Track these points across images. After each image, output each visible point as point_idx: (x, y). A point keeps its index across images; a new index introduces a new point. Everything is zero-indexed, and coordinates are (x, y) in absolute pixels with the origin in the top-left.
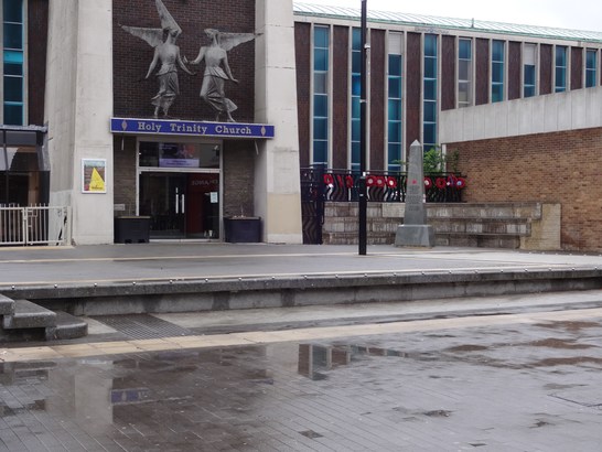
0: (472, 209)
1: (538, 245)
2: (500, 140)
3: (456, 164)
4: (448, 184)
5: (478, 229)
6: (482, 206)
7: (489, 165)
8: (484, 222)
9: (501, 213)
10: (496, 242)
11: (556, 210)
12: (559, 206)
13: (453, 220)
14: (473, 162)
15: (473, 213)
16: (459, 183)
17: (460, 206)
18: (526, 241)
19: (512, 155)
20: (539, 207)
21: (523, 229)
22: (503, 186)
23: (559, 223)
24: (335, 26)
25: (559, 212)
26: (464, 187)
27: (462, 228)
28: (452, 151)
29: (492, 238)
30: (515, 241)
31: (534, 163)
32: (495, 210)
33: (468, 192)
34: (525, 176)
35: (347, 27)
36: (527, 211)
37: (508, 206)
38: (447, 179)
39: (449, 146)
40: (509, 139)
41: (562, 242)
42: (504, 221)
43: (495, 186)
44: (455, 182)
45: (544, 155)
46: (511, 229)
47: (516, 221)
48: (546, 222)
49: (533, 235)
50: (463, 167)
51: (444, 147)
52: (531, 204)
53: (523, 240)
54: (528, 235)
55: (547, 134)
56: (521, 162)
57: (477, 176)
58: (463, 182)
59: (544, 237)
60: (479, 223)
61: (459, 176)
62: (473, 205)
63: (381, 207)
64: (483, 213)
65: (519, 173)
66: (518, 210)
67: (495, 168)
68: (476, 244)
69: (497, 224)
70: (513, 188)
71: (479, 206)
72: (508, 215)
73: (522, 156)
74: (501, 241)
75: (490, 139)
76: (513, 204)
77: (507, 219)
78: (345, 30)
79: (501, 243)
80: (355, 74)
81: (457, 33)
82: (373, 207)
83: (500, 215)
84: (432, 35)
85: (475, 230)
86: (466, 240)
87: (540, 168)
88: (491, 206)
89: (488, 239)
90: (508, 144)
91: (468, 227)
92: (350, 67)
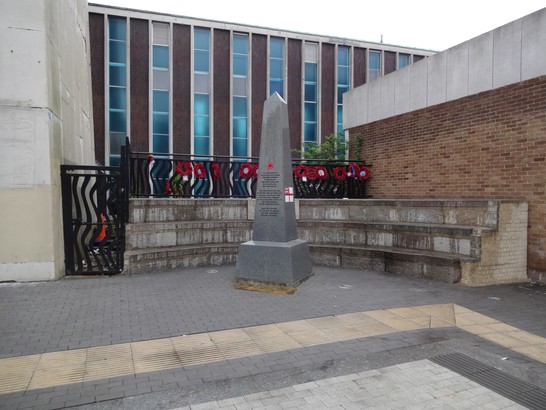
0: (376, 208)
1: (491, 275)
2: (416, 114)
3: (359, 151)
4: (349, 174)
5: (385, 240)
6: (392, 204)
7: (401, 149)
8: (396, 229)
9: (421, 217)
10: (416, 268)
11: (520, 213)
12: (525, 206)
13: (347, 226)
14: (380, 147)
15: (378, 214)
16: (363, 173)
17: (360, 204)
18: (473, 270)
19: (435, 133)
20: (492, 209)
21: (464, 246)
22: (420, 175)
23: (524, 234)
24: (253, 34)
25: (524, 216)
26: (368, 178)
27: (362, 238)
28: (356, 135)
29: (410, 259)
30: (452, 270)
31: (474, 140)
32: (412, 211)
33: (373, 184)
34: (458, 160)
35: (266, 36)
36: (468, 214)
37: (435, 205)
38: (348, 169)
39: (352, 131)
40: (430, 110)
41: (529, 268)
42: (429, 231)
43: (409, 176)
44: (358, 172)
45: (492, 125)
46: (442, 244)
47: (451, 233)
48: (504, 234)
49: (485, 258)
50: (367, 154)
51: (347, 134)
52: (477, 202)
53: (466, 269)
54: (475, 259)
55: (498, 91)
56: (450, 140)
57: (384, 164)
58: (368, 173)
59: (501, 260)
60: (387, 231)
61: (362, 165)
62: (378, 204)
63: (246, 205)
64: (393, 216)
65: (447, 157)
66: (451, 213)
67: (410, 152)
68: (382, 266)
69: (416, 234)
70: (437, 179)
71: (387, 204)
72: (434, 220)
73: (450, 132)
74: (425, 266)
75: (402, 115)
76: (442, 203)
77: (434, 228)
78: (263, 39)
79: (425, 270)
80: (273, 79)
81: (368, 46)
82: (234, 206)
83: (420, 219)
84: (345, 47)
85: (381, 243)
86: (366, 259)
87: (484, 146)
88: (405, 204)
89: (402, 260)
90: (428, 118)
91: (369, 236)
92: (268, 72)
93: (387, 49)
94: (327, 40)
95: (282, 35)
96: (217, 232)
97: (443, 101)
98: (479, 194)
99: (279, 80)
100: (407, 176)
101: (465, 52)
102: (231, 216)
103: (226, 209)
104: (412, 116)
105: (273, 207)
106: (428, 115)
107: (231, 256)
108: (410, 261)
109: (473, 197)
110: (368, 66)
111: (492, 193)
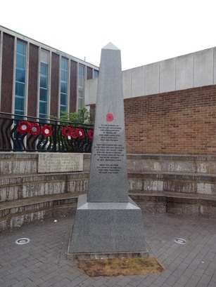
2: (150, 97)
5: (158, 186)
7: (137, 120)
8: (166, 178)
9: (179, 168)
10: (194, 209)
19: (166, 110)
22: (153, 138)
27: (139, 185)
31: (199, 116)
32: (172, 163)
34: (185, 129)
35: (14, 37)
37: (189, 159)
42: (194, 179)
45: (213, 108)
46: (204, 188)
56: (179, 116)
60: (159, 179)
62: (145, 158)
63: (37, 159)
64: (157, 167)
65: (175, 126)
66: (202, 165)
67: (145, 122)
68: (164, 209)
69: (183, 181)
70: (167, 141)
71: (152, 158)
72: (189, 170)
73: (178, 110)
74: (202, 207)
75: (137, 98)
76: (195, 158)
77: (198, 176)
78: (11, 39)
79: (202, 210)
80: (18, 69)
81: (78, 61)
82: (25, 160)
83: (178, 169)
84: (65, 58)
85: (155, 189)
86: (151, 204)
87: (207, 120)
88: (167, 158)
89: (181, 203)
90: (160, 101)
91: (145, 184)
92: (15, 62)
93: (89, 65)
94: (55, 51)
95: (26, 39)
96: (12, 189)
97: (173, 90)
98: (203, 151)
99: (22, 69)
100: (142, 138)
101: (191, 60)
102: (22, 170)
103: (17, 163)
104: (147, 98)
105: (114, 163)
106: (161, 98)
107: (32, 215)
108: (188, 204)
109: (198, 154)
110: (78, 73)
111: (213, 151)
